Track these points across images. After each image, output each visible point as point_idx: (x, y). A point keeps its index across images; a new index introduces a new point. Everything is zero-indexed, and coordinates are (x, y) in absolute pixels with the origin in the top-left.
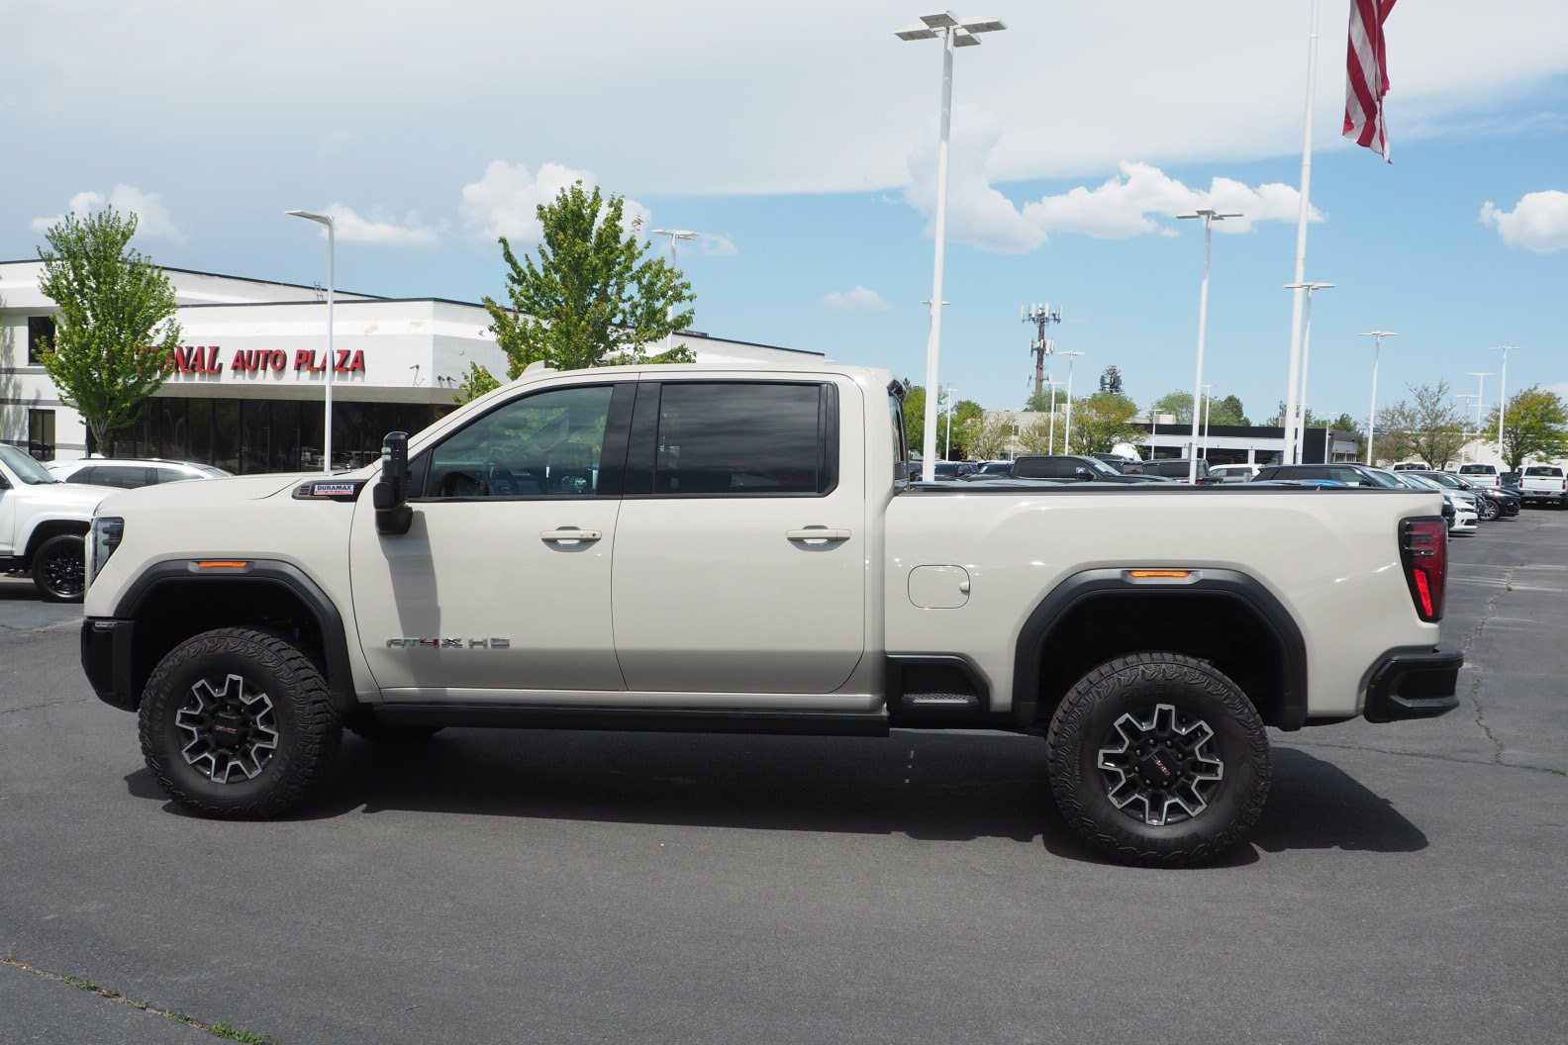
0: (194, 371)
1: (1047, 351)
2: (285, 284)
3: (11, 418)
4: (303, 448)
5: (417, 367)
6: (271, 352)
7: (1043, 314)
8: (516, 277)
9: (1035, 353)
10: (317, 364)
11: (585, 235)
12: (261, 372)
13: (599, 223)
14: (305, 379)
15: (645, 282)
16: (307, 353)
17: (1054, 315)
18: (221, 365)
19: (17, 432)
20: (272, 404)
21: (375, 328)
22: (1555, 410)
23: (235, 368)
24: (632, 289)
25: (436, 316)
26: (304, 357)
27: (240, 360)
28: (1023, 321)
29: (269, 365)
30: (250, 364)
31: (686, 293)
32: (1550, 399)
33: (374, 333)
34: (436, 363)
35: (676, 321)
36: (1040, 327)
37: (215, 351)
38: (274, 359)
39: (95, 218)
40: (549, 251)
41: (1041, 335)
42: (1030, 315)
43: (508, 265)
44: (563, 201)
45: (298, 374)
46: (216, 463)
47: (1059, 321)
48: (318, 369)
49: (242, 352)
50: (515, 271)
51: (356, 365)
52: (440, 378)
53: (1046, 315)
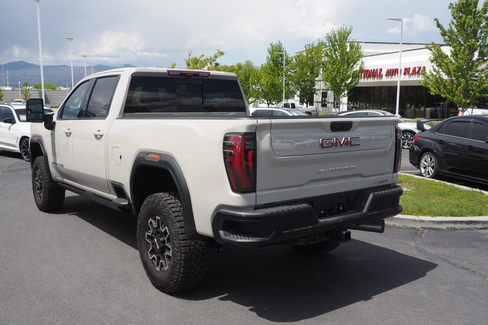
0: (375, 77)
3: (330, 95)
6: (397, 69)
10: (411, 72)
12: (394, 76)
14: (407, 78)
16: (408, 68)
18: (382, 75)
19: (331, 99)
23: (386, 75)
26: (407, 70)
27: (388, 73)
29: (396, 74)
30: (391, 73)
37: (381, 70)
39: (339, 29)
45: (405, 76)
46: (382, 108)
48: (411, 74)
49: (389, 70)
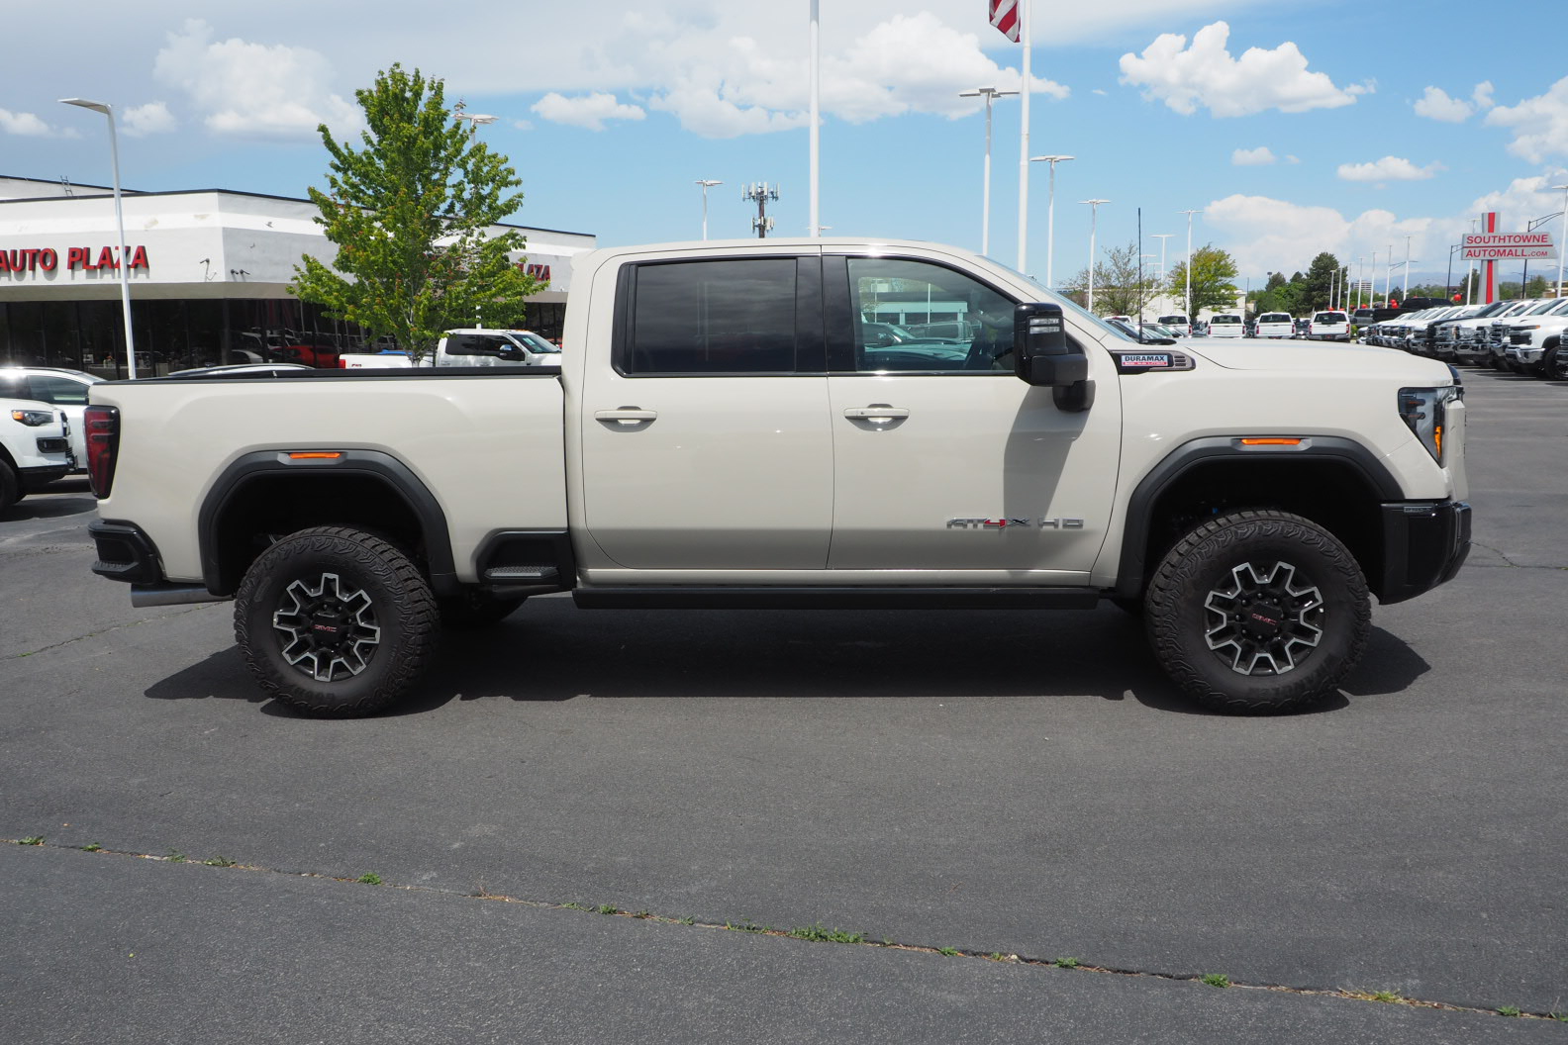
1: (768, 228)
2: (29, 180)
4: (84, 350)
5: (208, 261)
6: (39, 251)
7: (762, 192)
8: (341, 166)
9: (757, 229)
10: (94, 260)
11: (410, 118)
12: (29, 273)
13: (422, 107)
14: (81, 277)
15: (470, 167)
16: (81, 250)
17: (772, 193)
20: (44, 306)
21: (155, 222)
22: (1226, 265)
24: (456, 175)
25: (222, 207)
26: (78, 255)
28: (744, 200)
29: (38, 265)
30: (15, 264)
31: (511, 178)
32: (1222, 256)
33: (155, 227)
34: (228, 257)
35: (506, 206)
36: (760, 205)
38: (44, 258)
40: (375, 138)
41: (762, 212)
42: (750, 193)
43: (331, 154)
44: (382, 85)
45: (73, 274)
47: (777, 198)
48: (95, 267)
50: (339, 158)
51: (138, 261)
52: (233, 272)
53: (765, 194)
